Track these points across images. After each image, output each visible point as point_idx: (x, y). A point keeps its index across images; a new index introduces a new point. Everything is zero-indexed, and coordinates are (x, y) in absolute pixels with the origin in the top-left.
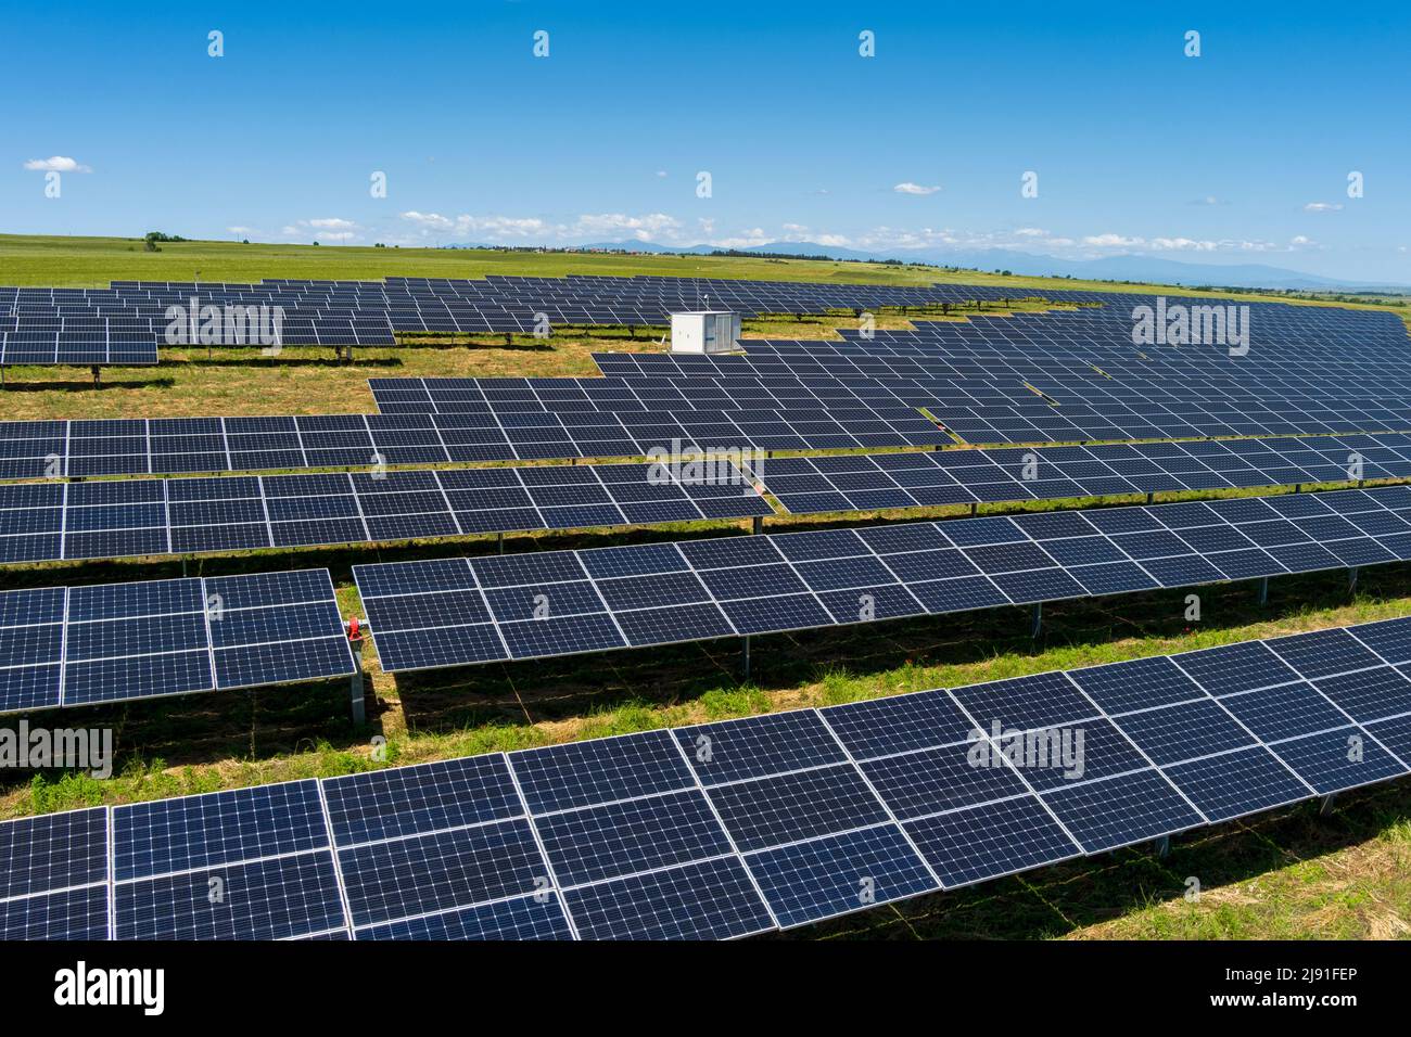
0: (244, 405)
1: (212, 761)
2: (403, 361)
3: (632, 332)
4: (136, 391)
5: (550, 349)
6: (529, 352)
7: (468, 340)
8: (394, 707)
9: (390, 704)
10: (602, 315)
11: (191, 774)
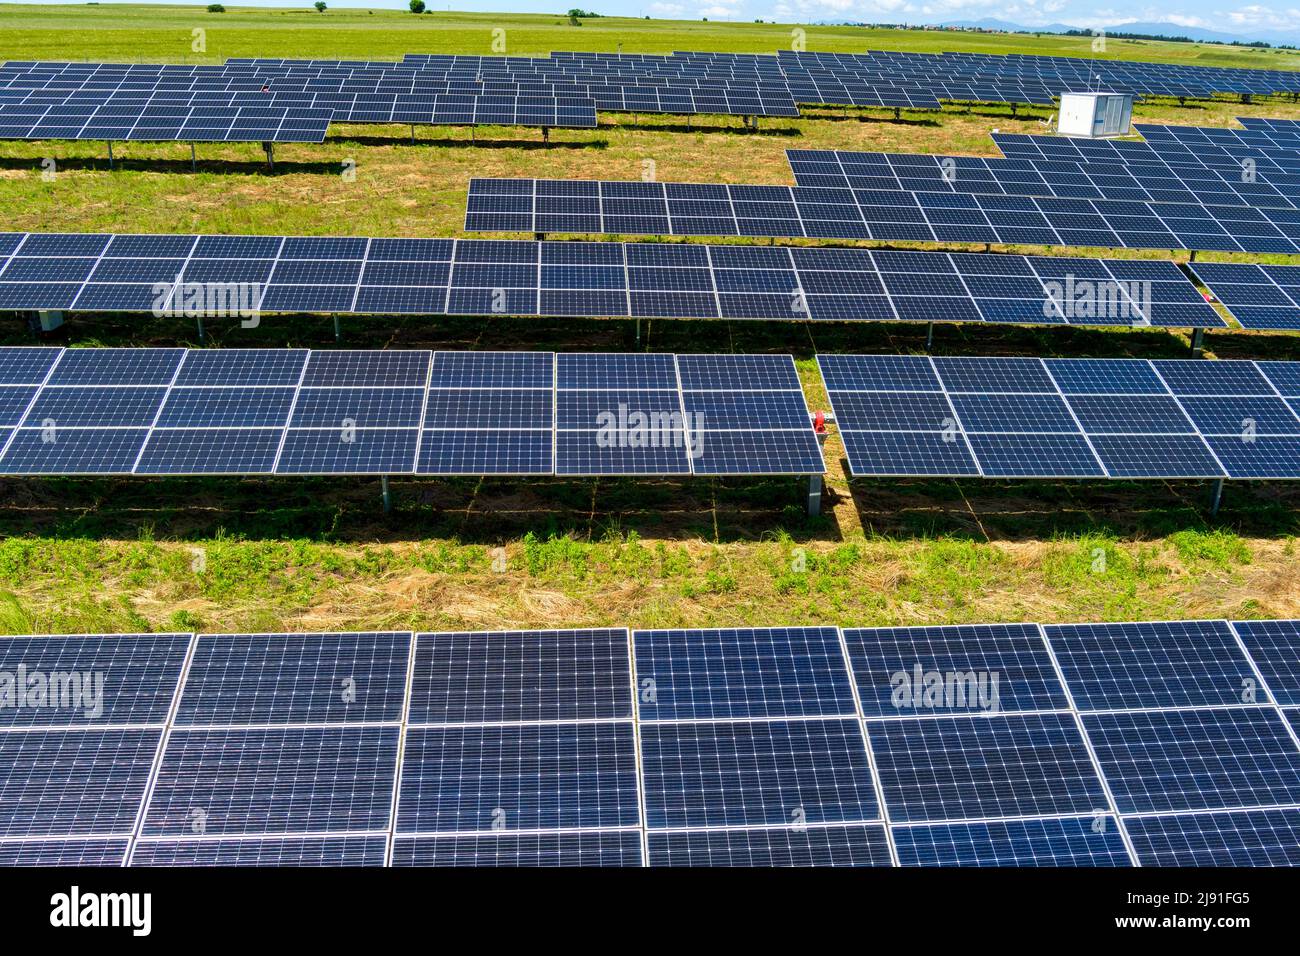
0: (669, 169)
1: (680, 538)
2: (802, 131)
3: (1014, 111)
4: (577, 152)
5: (935, 124)
6: (916, 127)
7: (858, 113)
8: (845, 500)
9: (841, 496)
10: (985, 91)
11: (661, 549)
